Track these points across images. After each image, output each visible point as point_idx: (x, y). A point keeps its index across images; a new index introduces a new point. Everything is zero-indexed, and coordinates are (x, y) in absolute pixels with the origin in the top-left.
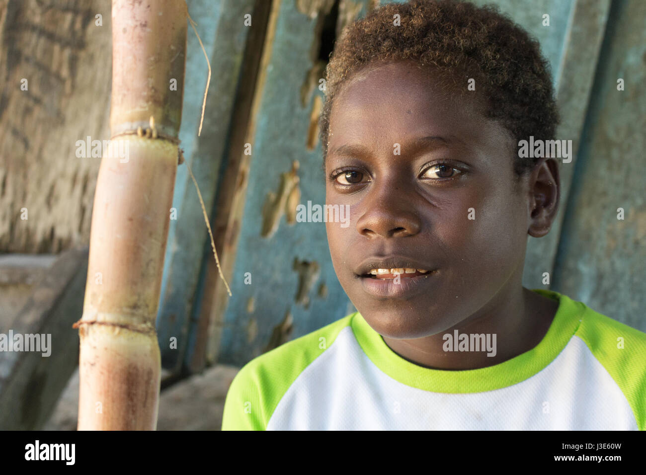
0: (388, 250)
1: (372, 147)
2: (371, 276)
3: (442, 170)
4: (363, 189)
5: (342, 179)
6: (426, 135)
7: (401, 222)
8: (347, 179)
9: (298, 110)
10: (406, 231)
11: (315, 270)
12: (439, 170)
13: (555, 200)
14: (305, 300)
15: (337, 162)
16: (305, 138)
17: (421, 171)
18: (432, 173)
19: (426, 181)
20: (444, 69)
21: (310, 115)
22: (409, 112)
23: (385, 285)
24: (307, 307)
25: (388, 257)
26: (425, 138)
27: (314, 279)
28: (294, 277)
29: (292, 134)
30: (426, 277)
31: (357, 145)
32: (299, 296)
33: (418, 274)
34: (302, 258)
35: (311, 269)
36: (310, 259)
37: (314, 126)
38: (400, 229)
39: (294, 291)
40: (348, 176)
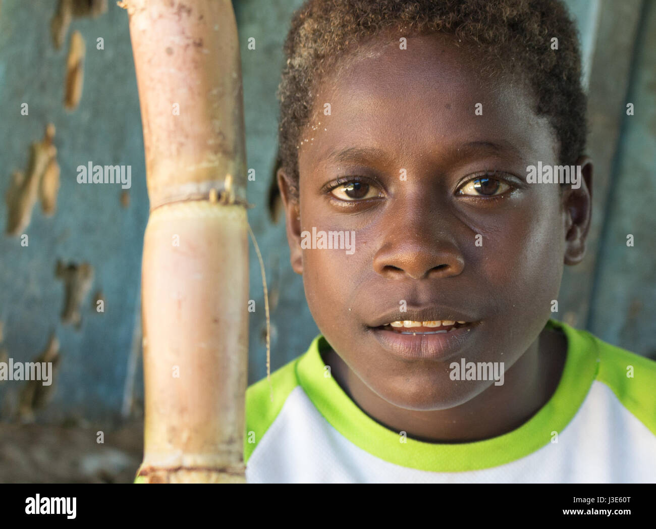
0: (424, 297)
1: (395, 153)
2: (392, 329)
3: (483, 185)
4: (374, 208)
5: (340, 192)
6: (472, 140)
7: (445, 257)
8: (347, 192)
9: (49, 53)
10: (449, 270)
11: (86, 275)
12: (480, 186)
13: (588, 216)
14: (75, 317)
15: (334, 170)
16: (62, 93)
17: (459, 185)
18: (471, 189)
19: (465, 199)
20: (487, 47)
21: (66, 59)
22: (448, 106)
23: (417, 342)
24: (78, 326)
25: (426, 307)
26: (470, 144)
27: (86, 287)
28: (58, 287)
29: (43, 87)
30: (469, 330)
31: (373, 149)
32: (66, 313)
33: (457, 326)
34: (66, 259)
35: (80, 274)
36: (79, 261)
37: (73, 73)
38: (442, 267)
39: (59, 305)
40: (351, 189)
